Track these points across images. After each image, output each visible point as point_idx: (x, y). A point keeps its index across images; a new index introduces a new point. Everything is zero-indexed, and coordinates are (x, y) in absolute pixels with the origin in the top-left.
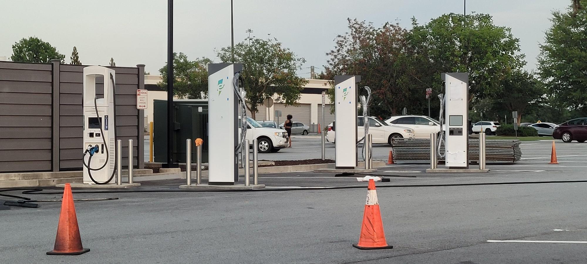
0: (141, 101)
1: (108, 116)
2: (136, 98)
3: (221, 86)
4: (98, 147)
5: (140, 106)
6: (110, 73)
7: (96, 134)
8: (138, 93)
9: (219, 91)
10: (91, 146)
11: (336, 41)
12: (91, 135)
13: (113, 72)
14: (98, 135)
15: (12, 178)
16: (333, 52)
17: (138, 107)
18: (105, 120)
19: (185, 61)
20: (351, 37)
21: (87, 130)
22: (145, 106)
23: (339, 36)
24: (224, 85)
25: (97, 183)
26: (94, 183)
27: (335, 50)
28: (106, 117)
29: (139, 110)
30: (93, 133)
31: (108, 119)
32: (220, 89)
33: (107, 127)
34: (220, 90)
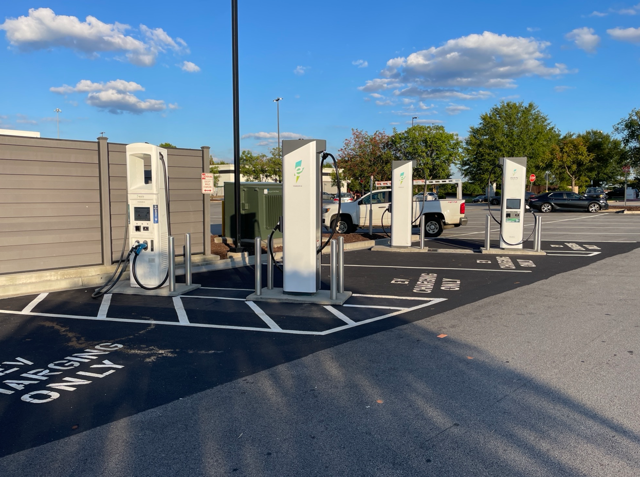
0: (207, 186)
1: (157, 206)
2: (201, 182)
3: (299, 169)
4: (147, 244)
5: (205, 190)
6: (160, 153)
7: (144, 228)
8: (203, 176)
9: (296, 177)
10: (138, 242)
11: (344, 143)
12: (138, 229)
13: (165, 152)
14: (146, 229)
15: (46, 279)
16: (342, 149)
17: (204, 192)
18: (154, 210)
19: (251, 155)
20: (353, 141)
21: (133, 223)
22: (210, 191)
23: (346, 140)
24: (303, 169)
25: (142, 287)
26: (139, 287)
27: (343, 148)
28: (156, 207)
29: (204, 194)
30: (140, 226)
31: (157, 210)
32: (297, 173)
33: (156, 219)
34: (298, 175)
